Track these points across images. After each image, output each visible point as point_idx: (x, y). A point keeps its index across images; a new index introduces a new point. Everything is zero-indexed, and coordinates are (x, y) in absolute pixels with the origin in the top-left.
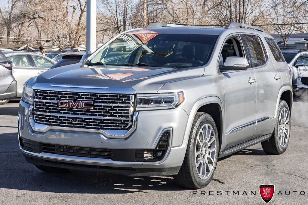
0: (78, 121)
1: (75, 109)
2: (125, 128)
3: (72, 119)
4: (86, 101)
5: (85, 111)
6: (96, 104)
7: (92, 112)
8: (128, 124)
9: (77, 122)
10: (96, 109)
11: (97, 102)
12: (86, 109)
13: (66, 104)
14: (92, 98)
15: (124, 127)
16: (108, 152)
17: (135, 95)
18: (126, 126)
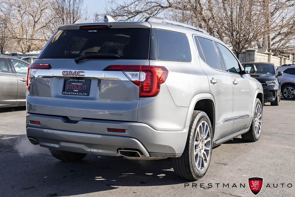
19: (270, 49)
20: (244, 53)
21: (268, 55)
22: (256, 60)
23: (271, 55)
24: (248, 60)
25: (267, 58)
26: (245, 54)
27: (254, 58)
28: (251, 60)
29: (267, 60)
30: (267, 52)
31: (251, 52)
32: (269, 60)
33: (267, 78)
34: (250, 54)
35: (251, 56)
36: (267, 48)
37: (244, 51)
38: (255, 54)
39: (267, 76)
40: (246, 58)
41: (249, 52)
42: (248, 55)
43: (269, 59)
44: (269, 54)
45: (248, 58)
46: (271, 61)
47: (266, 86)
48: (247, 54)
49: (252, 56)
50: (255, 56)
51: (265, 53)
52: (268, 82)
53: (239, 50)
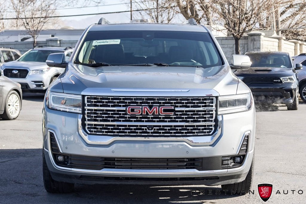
0: (155, 129)
1: (150, 116)
2: (210, 134)
3: (146, 128)
4: (164, 106)
5: (163, 118)
6: (177, 109)
7: (172, 118)
8: (212, 129)
9: (152, 131)
10: (178, 115)
11: (177, 107)
12: (164, 115)
13: (139, 111)
14: (172, 103)
15: (208, 132)
16: (186, 161)
17: (217, 97)
18: (210, 132)
19: (279, 31)
20: (246, 38)
21: (277, 40)
22: (263, 48)
23: (282, 40)
24: (252, 48)
25: (277, 44)
26: (248, 39)
27: (260, 45)
28: (256, 48)
29: (277, 48)
30: (275, 35)
31: (255, 37)
32: (279, 47)
33: (280, 73)
34: (254, 40)
35: (255, 42)
36: (275, 29)
37: (245, 35)
38: (261, 40)
39: (281, 70)
40: (249, 45)
41: (253, 37)
42: (252, 40)
43: (280, 45)
44: (279, 39)
45: (251, 45)
46: (282, 49)
47: (280, 84)
48: (249, 40)
49: (257, 42)
50: (261, 42)
51: (273, 36)
52: (284, 79)
53: (238, 35)
